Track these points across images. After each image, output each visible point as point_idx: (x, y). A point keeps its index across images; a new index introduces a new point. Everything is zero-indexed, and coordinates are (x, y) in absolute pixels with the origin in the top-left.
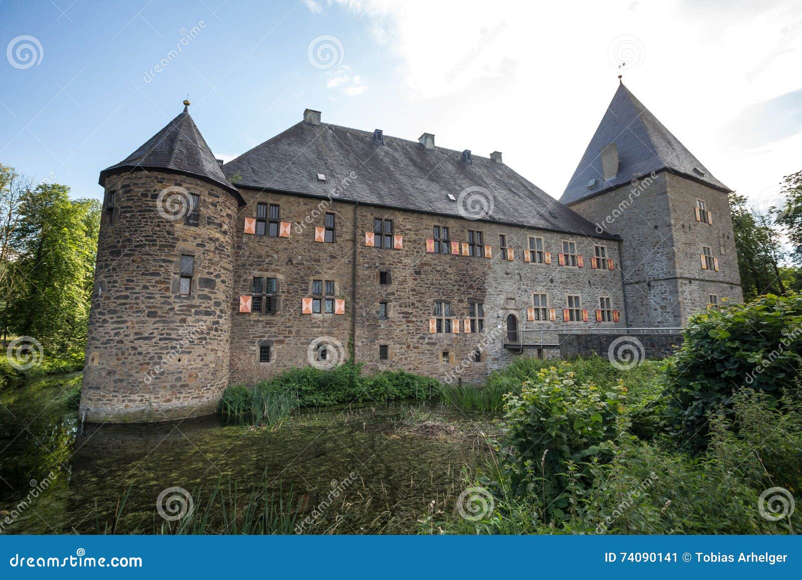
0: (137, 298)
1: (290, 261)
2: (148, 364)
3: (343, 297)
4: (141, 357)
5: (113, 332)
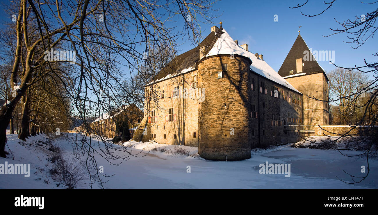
3: (257, 112)
5: (235, 124)
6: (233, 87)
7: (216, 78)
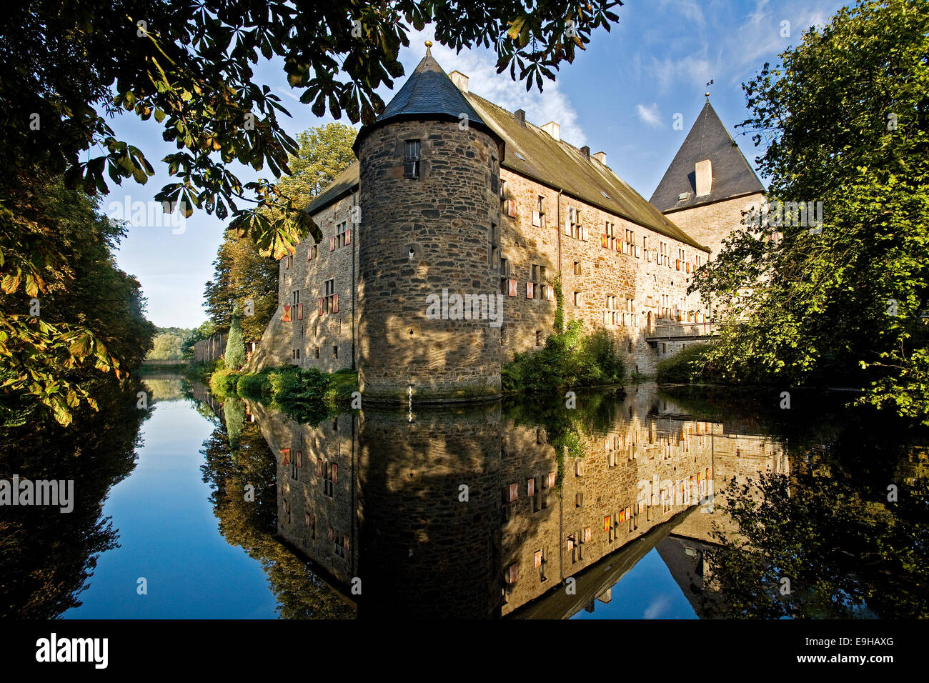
0: (462, 266)
1: (517, 242)
2: (476, 336)
3: (552, 284)
6: (434, 201)
7: (389, 179)
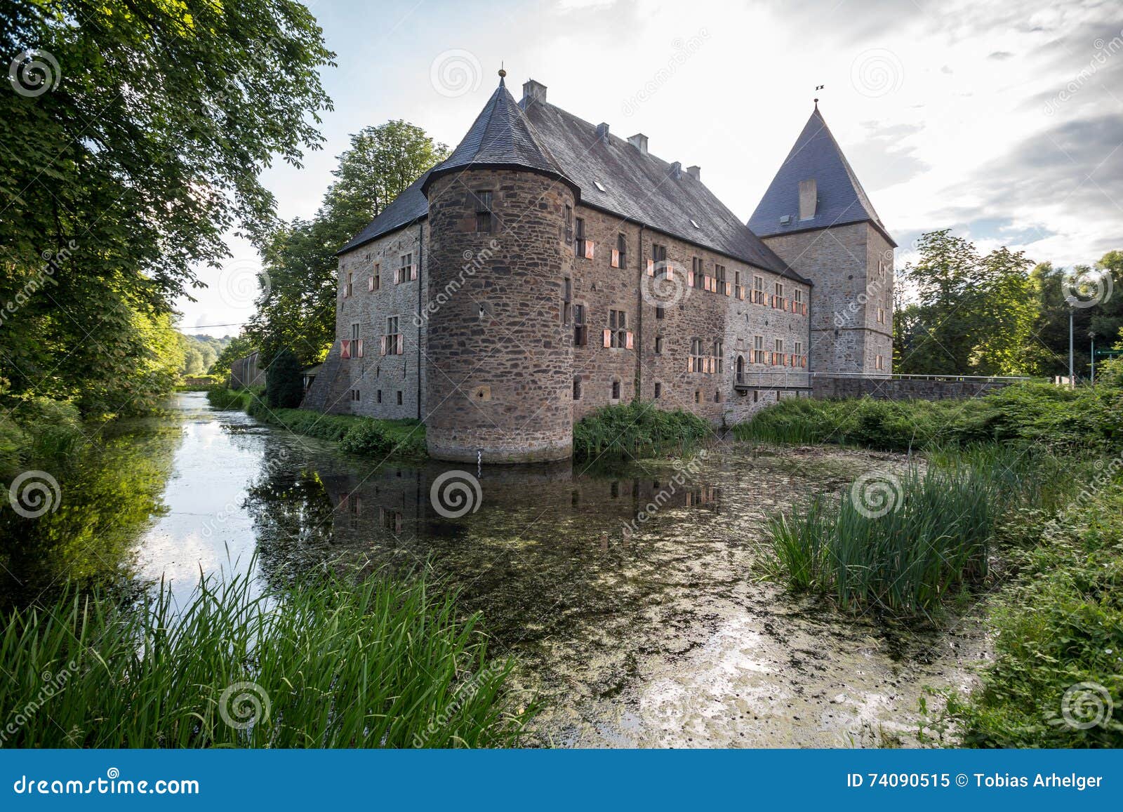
0: (533, 326)
1: (594, 286)
2: (547, 399)
3: (631, 331)
4: (541, 392)
5: (508, 364)
6: (505, 257)
7: (460, 231)
